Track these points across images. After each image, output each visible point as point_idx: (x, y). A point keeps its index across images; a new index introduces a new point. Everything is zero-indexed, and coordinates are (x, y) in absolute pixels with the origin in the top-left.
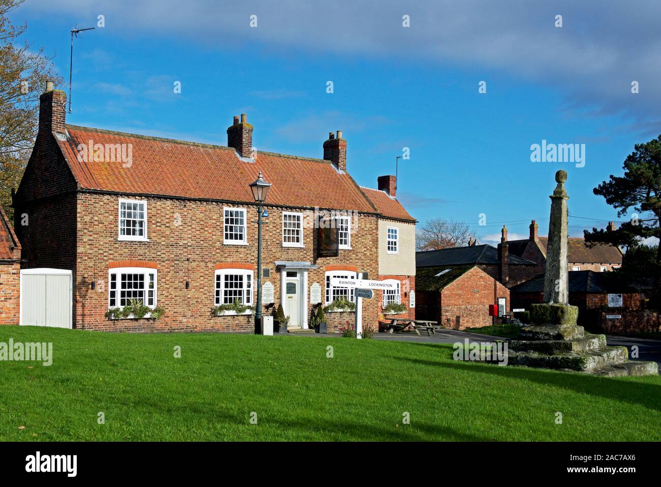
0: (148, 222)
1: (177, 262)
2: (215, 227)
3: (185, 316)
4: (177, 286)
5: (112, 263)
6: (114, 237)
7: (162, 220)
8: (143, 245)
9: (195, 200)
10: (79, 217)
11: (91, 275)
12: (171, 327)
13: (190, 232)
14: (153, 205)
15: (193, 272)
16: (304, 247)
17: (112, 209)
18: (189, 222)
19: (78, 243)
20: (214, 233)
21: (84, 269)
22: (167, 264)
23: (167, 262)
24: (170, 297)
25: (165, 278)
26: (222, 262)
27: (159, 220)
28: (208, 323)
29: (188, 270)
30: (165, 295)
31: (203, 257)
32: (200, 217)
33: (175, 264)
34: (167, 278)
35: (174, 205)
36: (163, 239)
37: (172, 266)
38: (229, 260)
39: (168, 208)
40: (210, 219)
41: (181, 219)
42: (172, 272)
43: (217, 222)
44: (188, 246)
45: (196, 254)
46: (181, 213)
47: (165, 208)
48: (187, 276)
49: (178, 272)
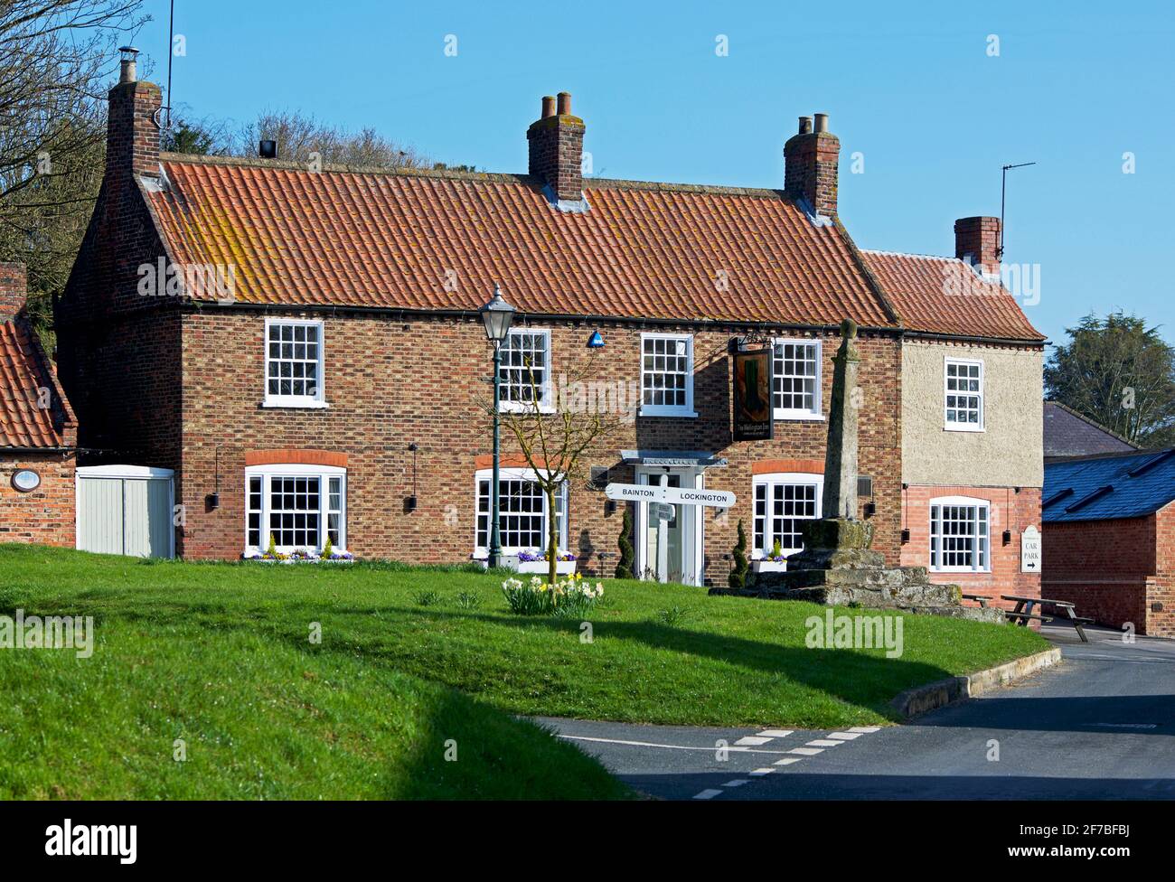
0: (327, 365)
1: (390, 453)
2: (475, 374)
4: (386, 506)
5: (252, 454)
6: (255, 399)
7: (355, 361)
8: (317, 415)
9: (428, 314)
10: (187, 359)
11: (210, 481)
13: (418, 385)
14: (338, 328)
15: (425, 475)
16: (696, 415)
17: (252, 339)
18: (417, 363)
21: (197, 468)
22: (368, 457)
23: (368, 452)
24: (374, 529)
25: (365, 488)
27: (350, 361)
29: (415, 471)
30: (365, 524)
31: (447, 440)
32: (442, 350)
33: (385, 457)
34: (369, 488)
35: (382, 326)
36: (359, 402)
37: (379, 462)
38: (508, 447)
39: (370, 334)
40: (464, 356)
41: (398, 358)
42: (379, 475)
43: (478, 361)
44: (415, 417)
45: (432, 436)
46: (398, 344)
47: (362, 334)
48: (412, 484)
49: (393, 475)
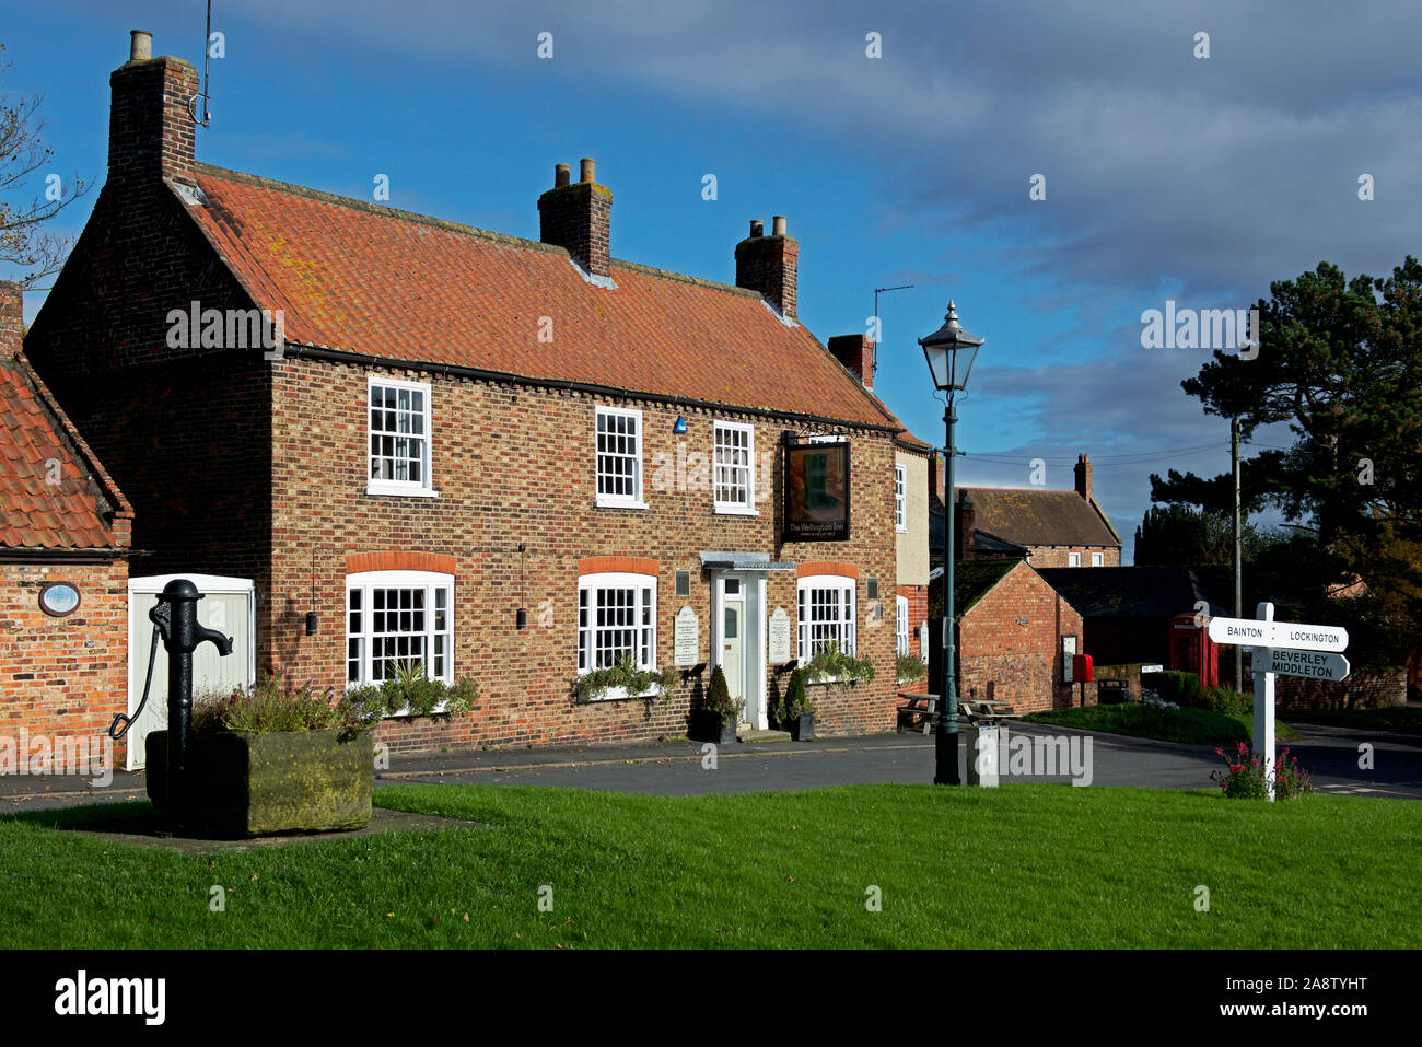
0: (434, 442)
1: (497, 556)
2: (577, 460)
3: (516, 705)
4: (495, 623)
5: (354, 558)
6: (356, 484)
7: (464, 438)
8: (424, 506)
9: (535, 384)
10: (278, 426)
11: (305, 595)
12: (485, 737)
13: (524, 472)
14: (445, 395)
15: (531, 584)
16: (757, 513)
17: (353, 403)
18: (523, 445)
19: (273, 501)
20: (576, 477)
21: (289, 576)
22: (477, 561)
23: (476, 555)
24: (481, 653)
25: (473, 600)
26: (593, 554)
27: (457, 438)
28: (564, 723)
29: (522, 578)
30: (473, 647)
31: (553, 540)
32: (545, 430)
33: (493, 561)
34: (477, 601)
35: (489, 395)
36: (467, 490)
37: (487, 567)
38: (608, 549)
39: (478, 404)
40: (567, 437)
41: (505, 436)
42: (487, 583)
43: (581, 445)
44: (521, 511)
45: (539, 534)
46: (505, 420)
47: (470, 405)
48: (518, 594)
49: (501, 583)
